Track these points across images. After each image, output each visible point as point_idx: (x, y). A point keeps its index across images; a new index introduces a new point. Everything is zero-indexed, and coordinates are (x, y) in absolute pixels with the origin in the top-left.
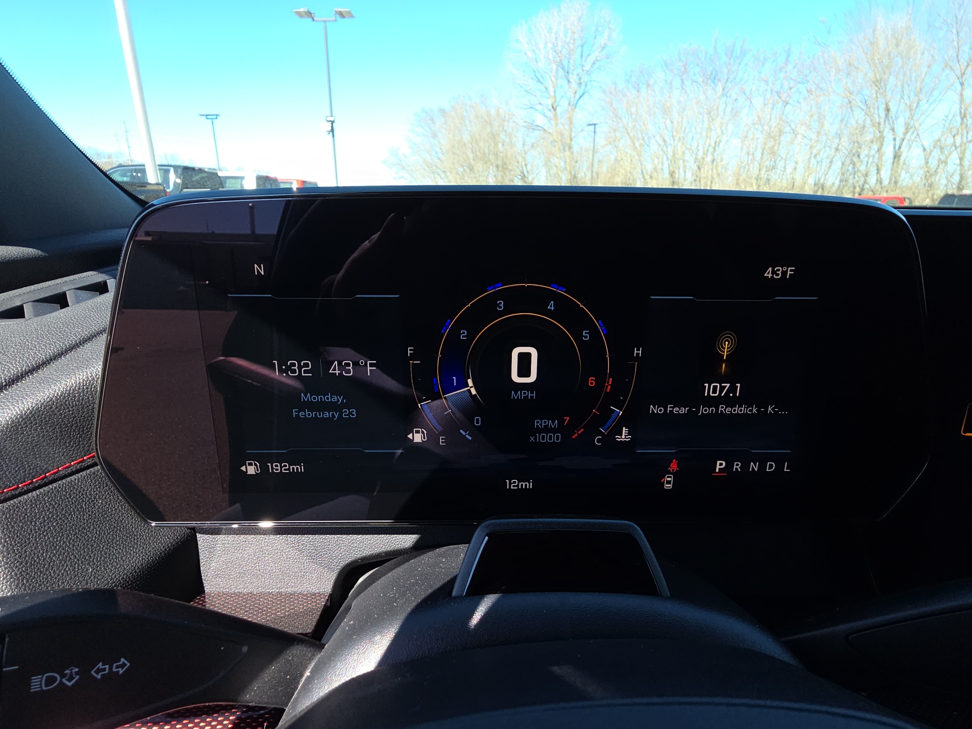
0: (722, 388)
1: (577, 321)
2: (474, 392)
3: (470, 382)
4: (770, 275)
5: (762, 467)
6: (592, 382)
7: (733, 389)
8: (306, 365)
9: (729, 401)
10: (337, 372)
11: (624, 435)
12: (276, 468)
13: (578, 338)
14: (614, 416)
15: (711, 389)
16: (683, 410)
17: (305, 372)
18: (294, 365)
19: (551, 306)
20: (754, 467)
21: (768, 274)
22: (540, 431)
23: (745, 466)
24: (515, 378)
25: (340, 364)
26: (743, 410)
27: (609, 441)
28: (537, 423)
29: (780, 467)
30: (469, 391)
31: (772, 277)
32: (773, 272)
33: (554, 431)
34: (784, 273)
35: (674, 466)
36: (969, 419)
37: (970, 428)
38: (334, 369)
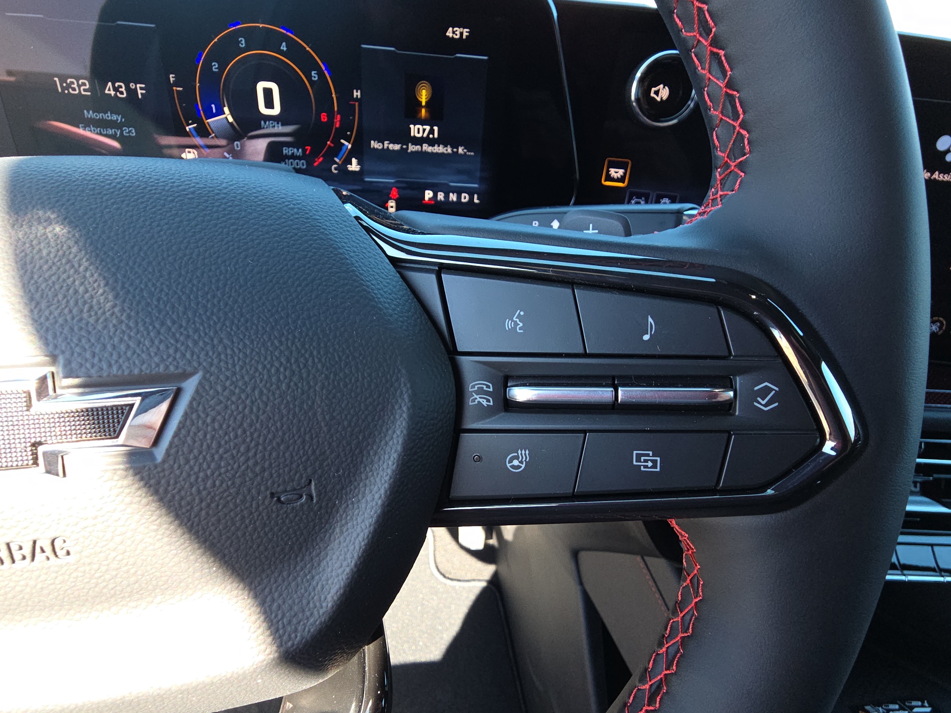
0: (424, 130)
1: (308, 65)
2: (231, 119)
3: (226, 109)
4: (451, 35)
5: (459, 197)
6: (324, 118)
7: (432, 131)
8: (84, 84)
9: (432, 142)
10: (113, 93)
11: (354, 166)
13: (309, 77)
14: (344, 148)
15: (416, 130)
16: (397, 147)
17: (85, 90)
18: (73, 83)
19: (284, 47)
20: (453, 197)
21: (449, 33)
22: (288, 157)
23: (447, 196)
24: (263, 109)
25: (113, 85)
26: (439, 149)
27: (343, 169)
28: (285, 151)
29: (471, 199)
30: (226, 118)
31: (453, 37)
32: (454, 33)
33: (299, 158)
34: (462, 34)
35: (394, 192)
36: (608, 171)
37: (609, 178)
38: (109, 90)
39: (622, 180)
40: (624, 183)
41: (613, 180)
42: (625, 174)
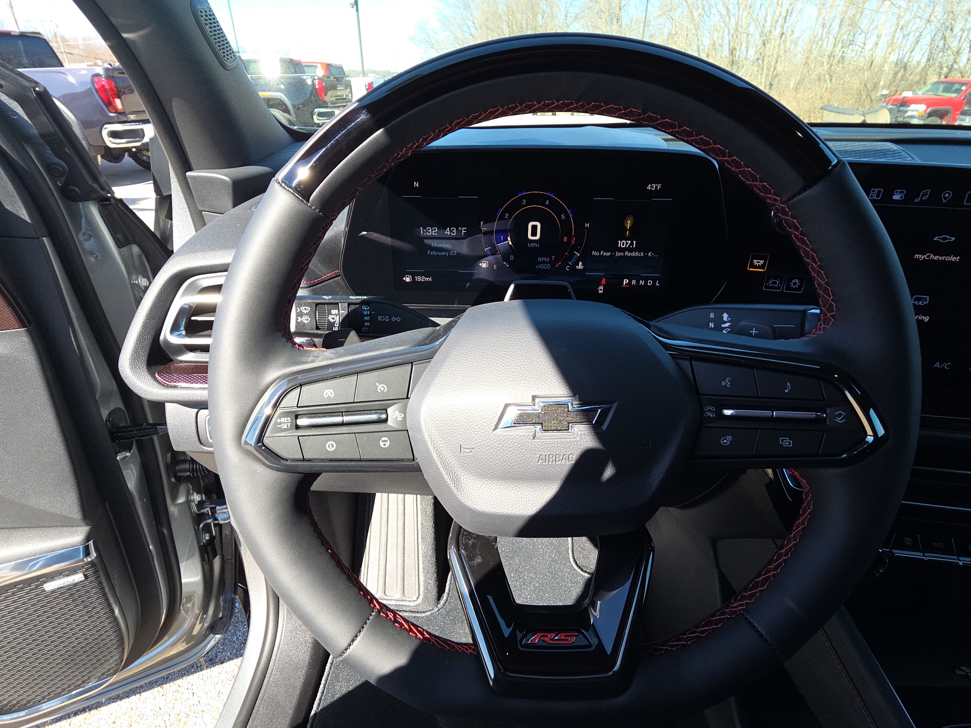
0: (627, 243)
1: (559, 210)
2: (510, 243)
3: (509, 238)
4: (650, 188)
5: (646, 283)
6: (565, 239)
7: (632, 244)
8: (435, 229)
9: (630, 250)
10: (449, 233)
11: (580, 266)
12: (419, 279)
13: (559, 218)
14: (575, 256)
15: (622, 244)
16: (608, 254)
17: (435, 233)
18: (429, 229)
19: (547, 203)
20: (642, 283)
21: (649, 188)
22: (541, 263)
23: (638, 282)
24: (530, 237)
25: (450, 229)
26: (637, 254)
27: (573, 268)
28: (539, 259)
29: (654, 283)
30: (508, 243)
31: (651, 189)
32: (651, 187)
33: (547, 263)
34: (656, 187)
35: (604, 281)
36: (752, 261)
37: (753, 266)
38: (447, 232)
39: (762, 267)
40: (764, 269)
41: (756, 267)
42: (765, 263)
